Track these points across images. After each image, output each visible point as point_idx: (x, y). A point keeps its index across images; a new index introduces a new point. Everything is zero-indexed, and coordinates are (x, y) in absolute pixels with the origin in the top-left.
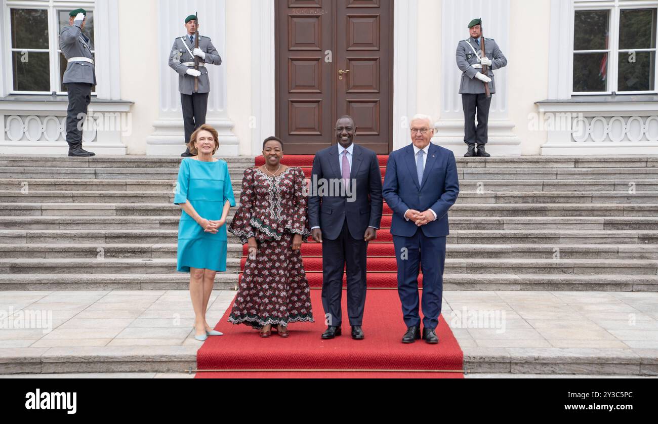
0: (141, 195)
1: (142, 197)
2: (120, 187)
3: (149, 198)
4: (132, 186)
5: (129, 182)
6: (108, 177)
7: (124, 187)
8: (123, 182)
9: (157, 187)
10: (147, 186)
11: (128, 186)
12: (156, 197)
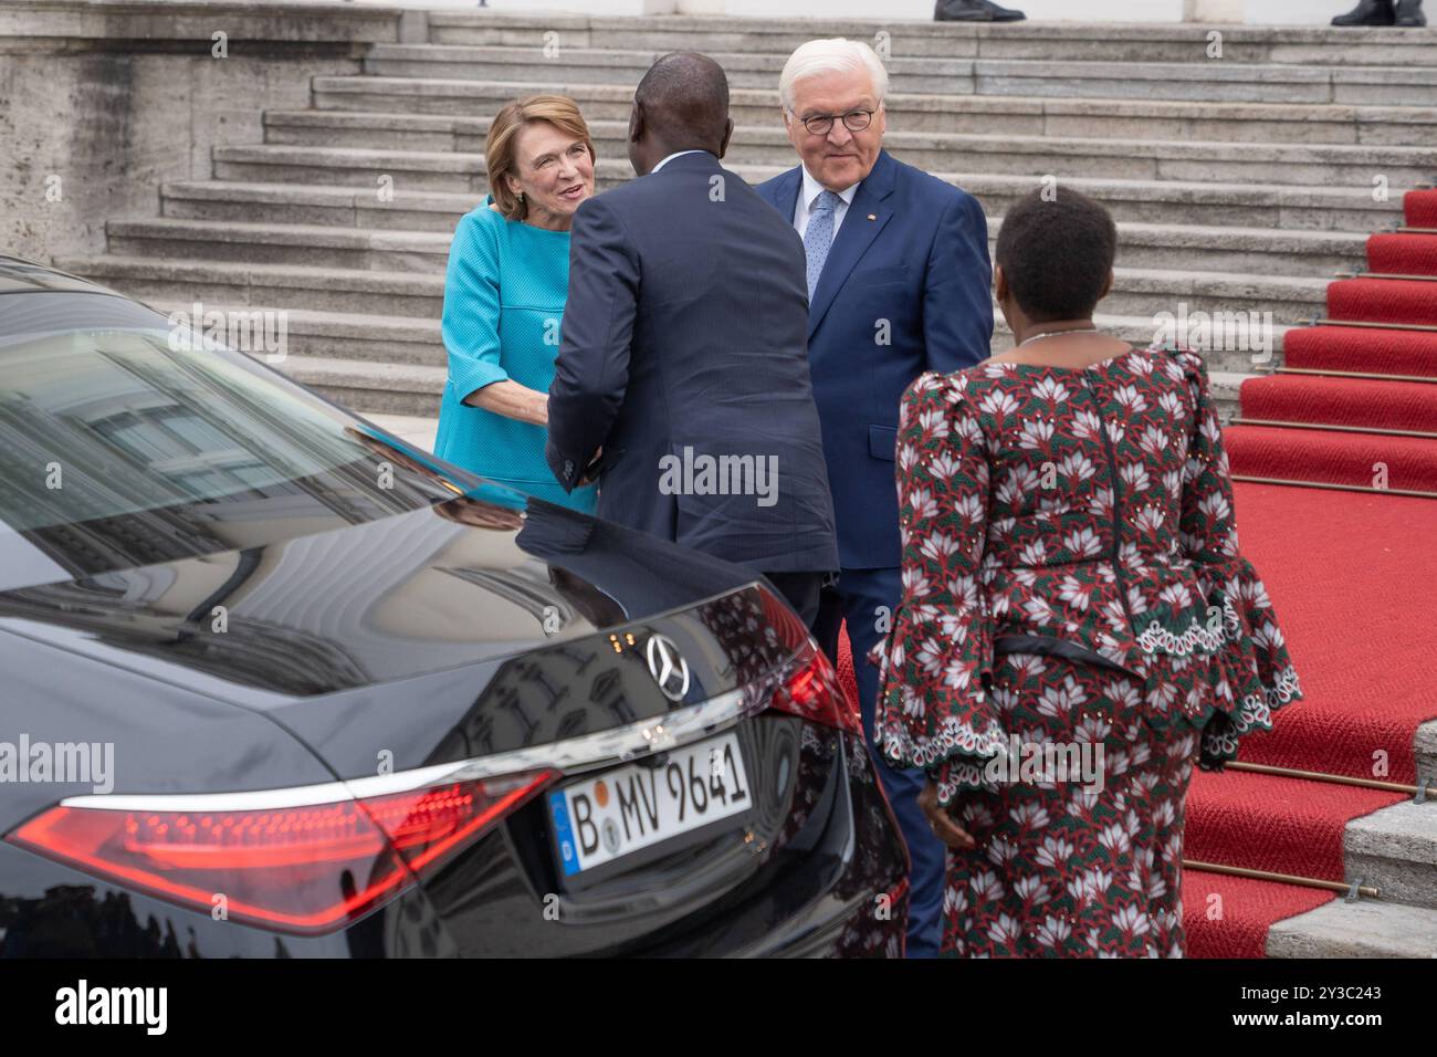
0: (1064, 150)
1: (1069, 157)
2: (1025, 123)
3: (1092, 162)
4: (1062, 120)
5: (1052, 105)
6: (1013, 89)
7: (1038, 123)
8: (1035, 106)
9: (1145, 125)
10: (1111, 123)
11: (1050, 120)
12: (1113, 157)
